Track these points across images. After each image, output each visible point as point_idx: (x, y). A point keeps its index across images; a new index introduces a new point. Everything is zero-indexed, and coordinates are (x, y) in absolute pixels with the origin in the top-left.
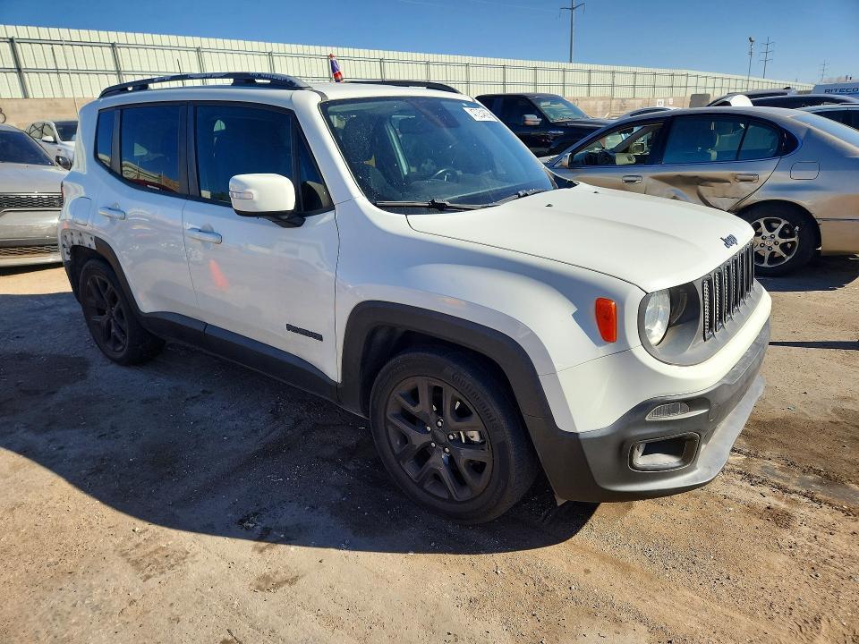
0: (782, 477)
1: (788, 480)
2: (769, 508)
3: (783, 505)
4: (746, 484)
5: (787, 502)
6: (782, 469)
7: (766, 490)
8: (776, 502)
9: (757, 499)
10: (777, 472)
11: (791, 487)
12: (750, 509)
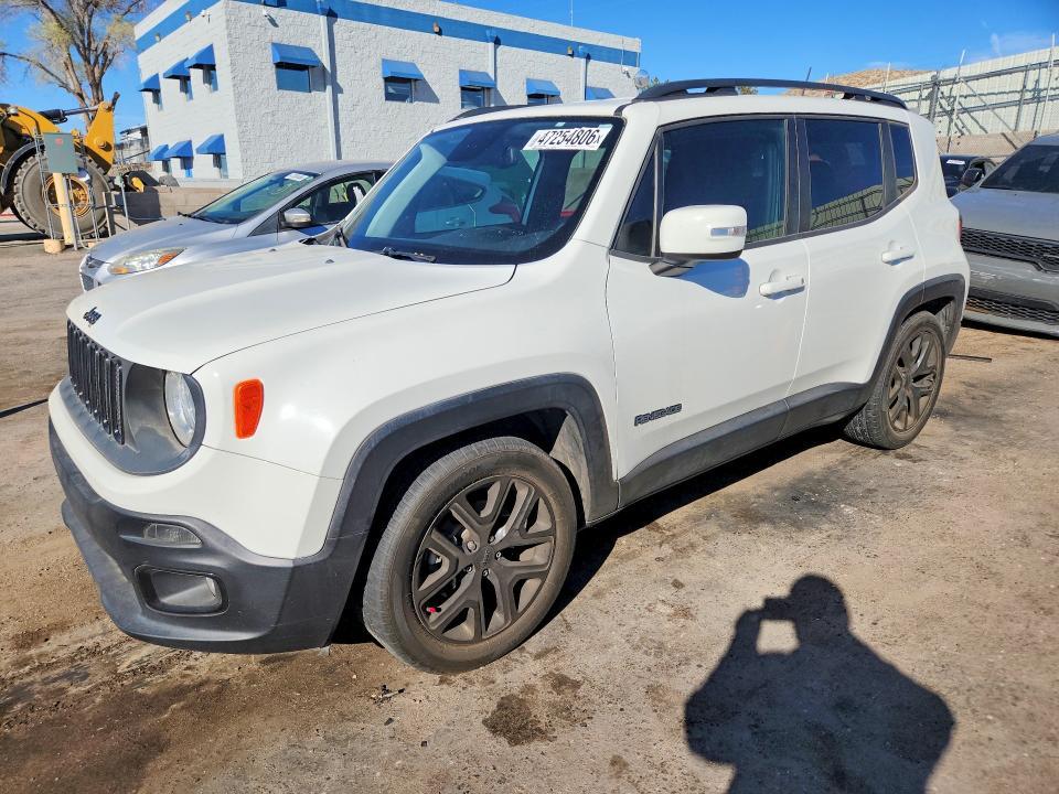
0: (55, 680)
1: (45, 682)
2: (47, 640)
3: (33, 652)
4: (90, 644)
5: (31, 657)
6: (62, 691)
7: (62, 654)
8: (43, 650)
9: (65, 638)
10: (64, 684)
11: (37, 676)
12: (62, 627)
